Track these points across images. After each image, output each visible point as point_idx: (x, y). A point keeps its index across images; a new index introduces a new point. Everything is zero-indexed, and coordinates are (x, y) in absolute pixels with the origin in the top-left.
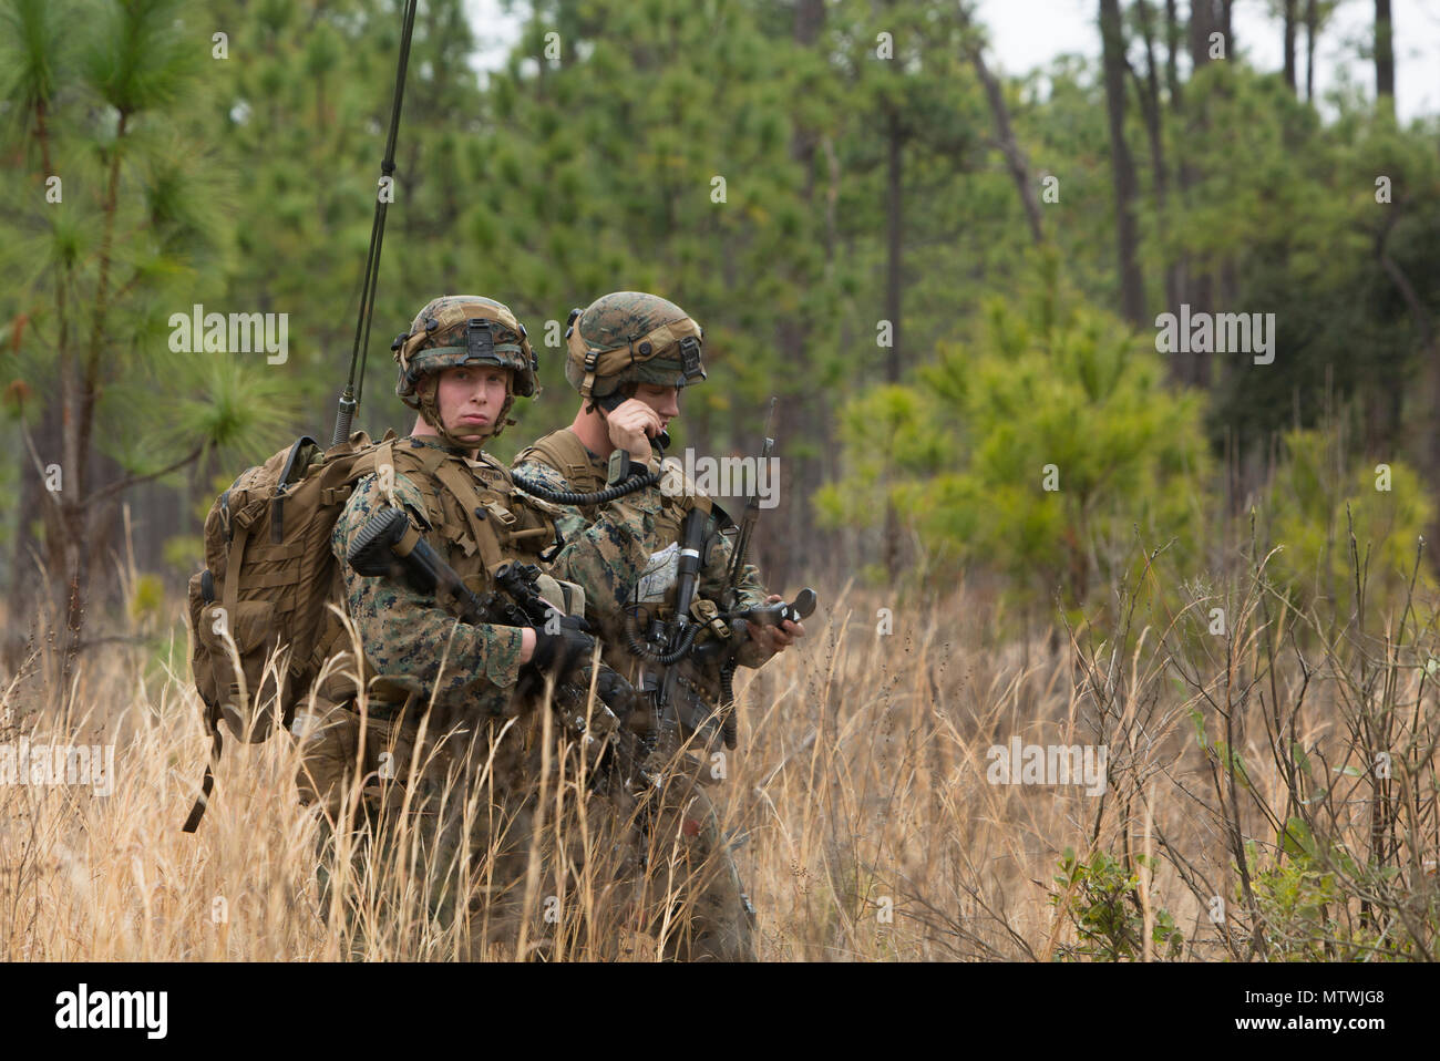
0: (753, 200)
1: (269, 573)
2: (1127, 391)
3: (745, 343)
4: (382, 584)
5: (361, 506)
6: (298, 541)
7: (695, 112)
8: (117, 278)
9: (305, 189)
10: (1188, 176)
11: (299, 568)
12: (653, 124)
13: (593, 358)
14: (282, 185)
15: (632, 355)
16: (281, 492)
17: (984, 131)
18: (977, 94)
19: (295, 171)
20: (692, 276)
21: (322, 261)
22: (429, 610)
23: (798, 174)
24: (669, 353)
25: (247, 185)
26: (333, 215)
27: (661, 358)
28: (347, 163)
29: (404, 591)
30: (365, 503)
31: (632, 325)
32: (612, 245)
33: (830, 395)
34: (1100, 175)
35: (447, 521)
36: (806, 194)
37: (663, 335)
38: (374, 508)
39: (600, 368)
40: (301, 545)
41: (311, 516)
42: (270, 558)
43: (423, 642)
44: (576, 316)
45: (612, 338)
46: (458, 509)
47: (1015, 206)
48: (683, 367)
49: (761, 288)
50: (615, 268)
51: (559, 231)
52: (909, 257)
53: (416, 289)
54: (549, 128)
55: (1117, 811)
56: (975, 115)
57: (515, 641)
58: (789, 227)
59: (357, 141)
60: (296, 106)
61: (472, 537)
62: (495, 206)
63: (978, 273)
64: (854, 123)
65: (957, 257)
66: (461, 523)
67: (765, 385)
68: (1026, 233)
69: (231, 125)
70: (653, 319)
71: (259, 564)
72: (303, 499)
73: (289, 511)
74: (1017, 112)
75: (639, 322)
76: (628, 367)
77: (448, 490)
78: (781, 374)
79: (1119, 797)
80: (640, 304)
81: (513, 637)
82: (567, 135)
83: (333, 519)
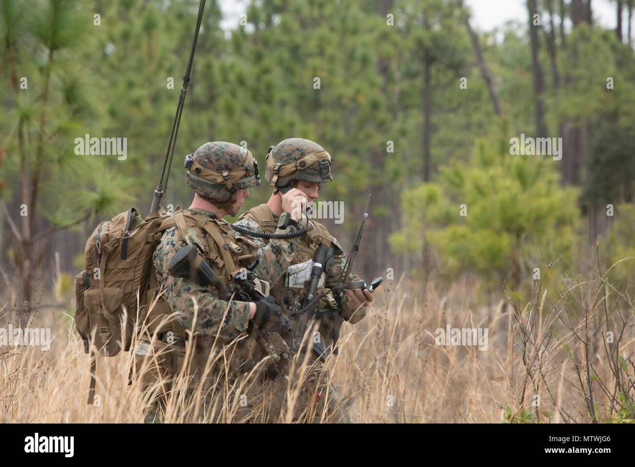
0: (358, 92)
1: (119, 274)
2: (541, 186)
3: (354, 162)
4: (184, 281)
5: (170, 243)
6: (135, 259)
7: (330, 50)
8: (48, 131)
9: (142, 86)
10: (569, 79)
11: (135, 272)
12: (309, 55)
13: (278, 167)
14: (131, 85)
15: (296, 167)
16: (127, 235)
17: (470, 58)
18: (467, 40)
19: (137, 78)
20: (329, 129)
21: (150, 121)
22: (206, 294)
23: (380, 80)
24: (314, 167)
25: (114, 84)
26: (155, 99)
27: (310, 168)
28: (162, 74)
29: (194, 284)
30: (173, 241)
31: (297, 152)
32: (290, 114)
33: (396, 186)
34: (527, 79)
35: (210, 251)
36: (384, 90)
37: (311, 158)
38: (178, 244)
39: (281, 172)
40: (136, 261)
41: (142, 247)
42: (120, 267)
43: (204, 309)
44: (272, 149)
45: (287, 158)
46: (215, 245)
47: (485, 94)
48: (320, 174)
49: (362, 135)
50: (292, 125)
51: (265, 108)
52: (434, 119)
53: (195, 136)
54: (258, 58)
55: (533, 388)
56: (466, 50)
57: (246, 308)
58: (375, 106)
59: (167, 64)
60: (138, 46)
61: (222, 258)
62: (234, 94)
63: (467, 127)
64: (407, 55)
65: (457, 119)
66: (217, 252)
67: (364, 182)
68: (490, 107)
69: (105, 56)
70: (307, 150)
71: (114, 269)
72: (138, 238)
73: (130, 245)
74: (486, 49)
75: (300, 151)
76: (294, 172)
77: (210, 235)
78: (372, 176)
79: (534, 382)
80: (302, 142)
81: (246, 307)
82: (269, 61)
83: (153, 248)
